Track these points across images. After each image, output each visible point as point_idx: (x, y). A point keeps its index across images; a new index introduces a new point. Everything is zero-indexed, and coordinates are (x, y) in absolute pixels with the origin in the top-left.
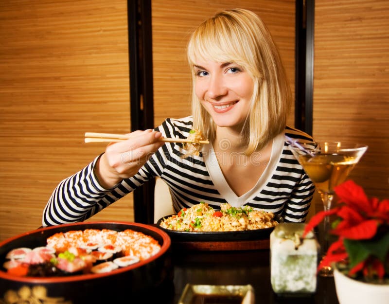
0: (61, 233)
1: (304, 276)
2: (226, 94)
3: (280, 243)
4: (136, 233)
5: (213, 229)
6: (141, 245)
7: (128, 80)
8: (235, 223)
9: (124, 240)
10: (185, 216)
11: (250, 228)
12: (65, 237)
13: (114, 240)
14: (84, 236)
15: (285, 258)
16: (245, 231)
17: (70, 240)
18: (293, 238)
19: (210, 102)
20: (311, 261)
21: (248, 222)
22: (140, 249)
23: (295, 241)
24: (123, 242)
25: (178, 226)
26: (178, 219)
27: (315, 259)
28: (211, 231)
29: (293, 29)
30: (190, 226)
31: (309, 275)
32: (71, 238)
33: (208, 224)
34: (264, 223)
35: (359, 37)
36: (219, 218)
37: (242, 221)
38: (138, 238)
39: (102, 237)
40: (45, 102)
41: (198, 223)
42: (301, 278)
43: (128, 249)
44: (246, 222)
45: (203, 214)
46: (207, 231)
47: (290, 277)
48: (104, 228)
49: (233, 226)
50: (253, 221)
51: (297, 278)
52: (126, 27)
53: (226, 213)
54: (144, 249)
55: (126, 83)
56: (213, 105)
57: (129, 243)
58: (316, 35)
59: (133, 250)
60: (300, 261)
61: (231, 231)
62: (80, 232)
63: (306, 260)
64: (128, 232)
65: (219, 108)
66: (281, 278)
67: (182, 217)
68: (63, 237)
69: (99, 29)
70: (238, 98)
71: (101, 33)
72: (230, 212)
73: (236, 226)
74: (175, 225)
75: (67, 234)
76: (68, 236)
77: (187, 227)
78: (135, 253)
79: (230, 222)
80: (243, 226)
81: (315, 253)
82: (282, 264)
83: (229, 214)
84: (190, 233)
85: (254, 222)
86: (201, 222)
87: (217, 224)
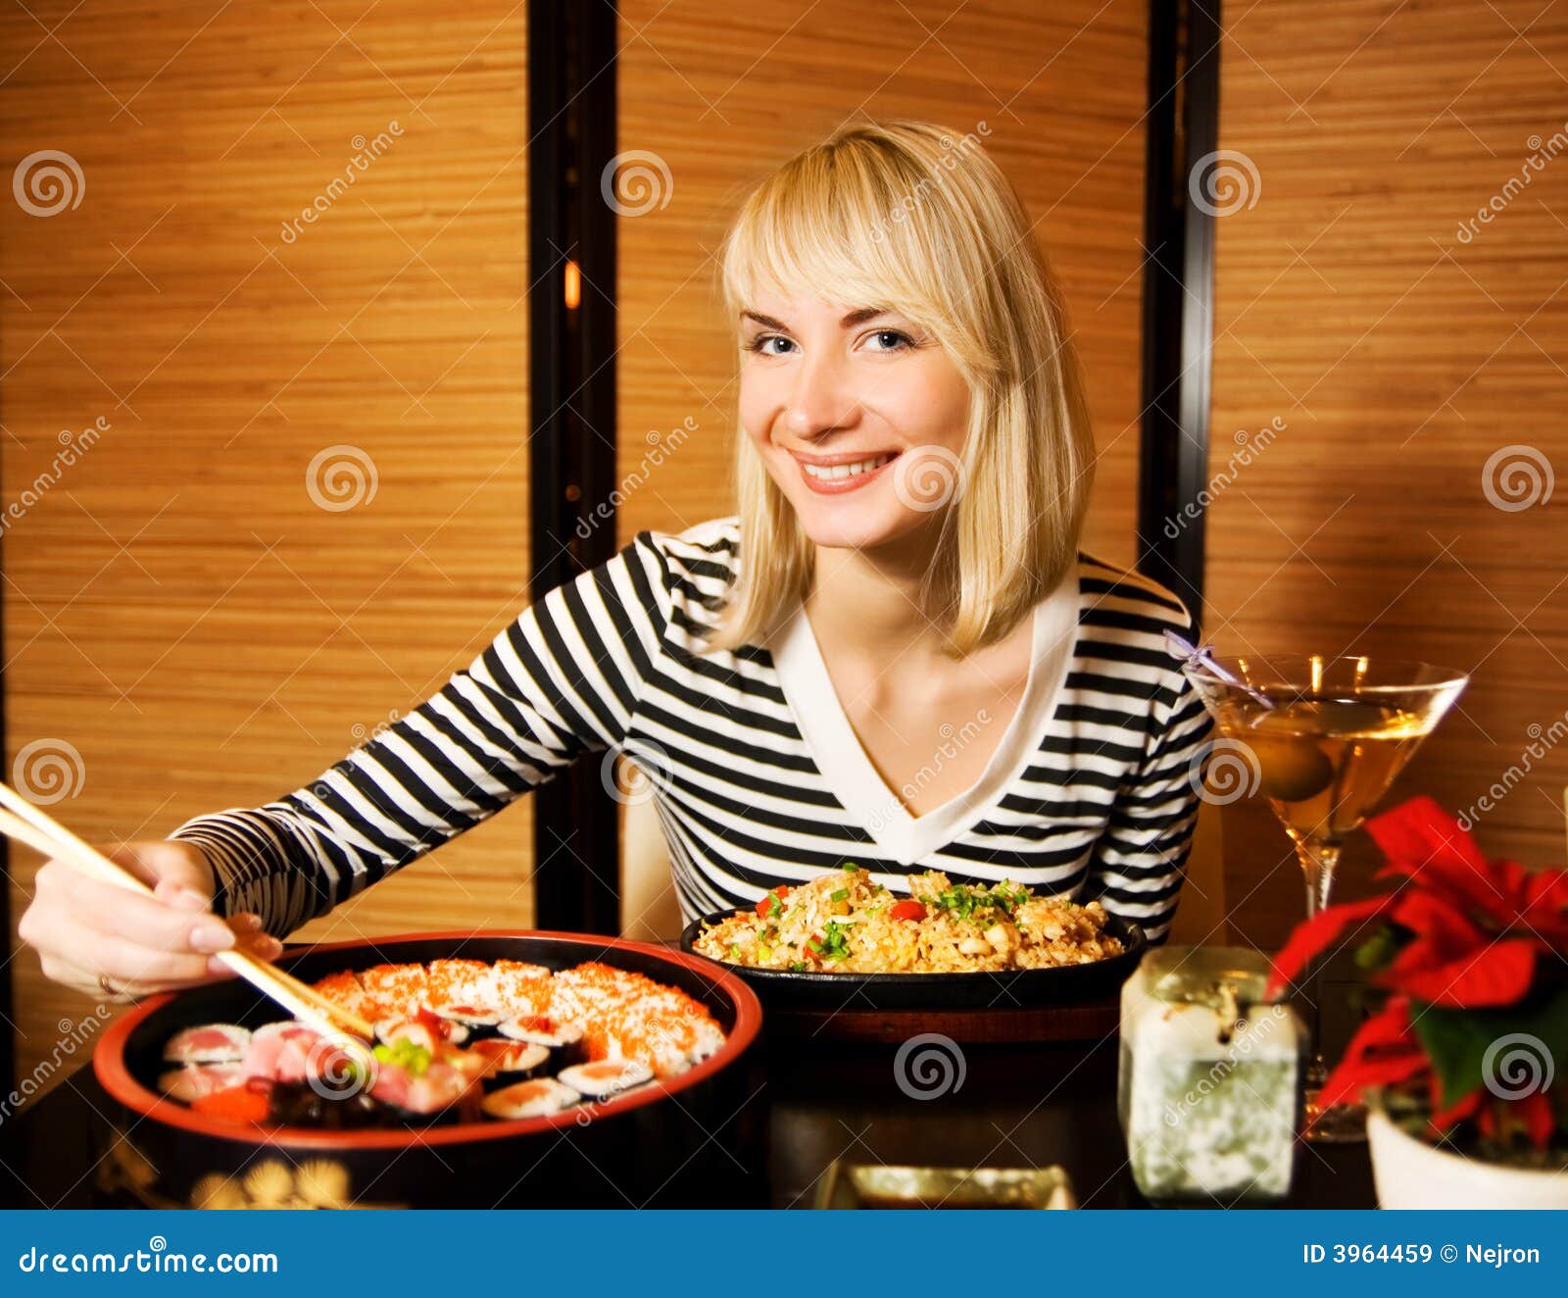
0: (348, 972)
1: (1251, 1137)
2: (854, 425)
3: (1166, 1018)
4: (621, 975)
5: (891, 965)
6: (649, 1019)
7: (522, 400)
8: (970, 945)
9: (581, 1000)
10: (785, 916)
11: (1026, 961)
12: (362, 984)
13: (544, 1000)
14: (434, 983)
15: (1181, 1072)
16: (1008, 972)
17: (384, 998)
18: (1213, 1003)
19: (790, 451)
20: (1276, 1083)
21: (1018, 939)
22: (648, 1032)
23: (1218, 1011)
24: (580, 1008)
25: (763, 951)
26: (761, 926)
27: (1291, 1077)
28: (884, 970)
29: (1137, 219)
30: (807, 952)
31: (1267, 1136)
32: (387, 989)
33: (873, 946)
34: (1074, 944)
35: (1379, 256)
36: (913, 925)
37: (997, 935)
38: (634, 994)
39: (500, 987)
40: (203, 476)
41: (835, 942)
42: (1237, 1145)
43: (598, 1033)
44: (1011, 939)
45: (851, 911)
46: (867, 970)
47: (1199, 1141)
48: (502, 957)
49: (965, 956)
50: (1036, 937)
51: (1224, 1145)
52: (521, 201)
53: (936, 905)
54: (663, 1035)
55: (513, 410)
56: (802, 463)
57: (601, 1012)
58: (1221, 245)
59: (624, 1038)
60: (1238, 1084)
61: (958, 971)
62: (417, 971)
63: (1260, 1082)
64: (591, 970)
65: (823, 474)
66: (1167, 1143)
67: (772, 920)
68: (357, 985)
69: (417, 206)
70: (897, 441)
71: (426, 221)
72: (952, 903)
73: (976, 956)
74: (752, 949)
75: (368, 976)
76: (376, 982)
77: (798, 957)
78: (629, 1047)
79: (955, 941)
80: (1002, 956)
81: (1291, 1055)
82: (1169, 1093)
83: (947, 910)
84: (811, 977)
85: (1041, 940)
86: (848, 937)
87: (906, 946)
